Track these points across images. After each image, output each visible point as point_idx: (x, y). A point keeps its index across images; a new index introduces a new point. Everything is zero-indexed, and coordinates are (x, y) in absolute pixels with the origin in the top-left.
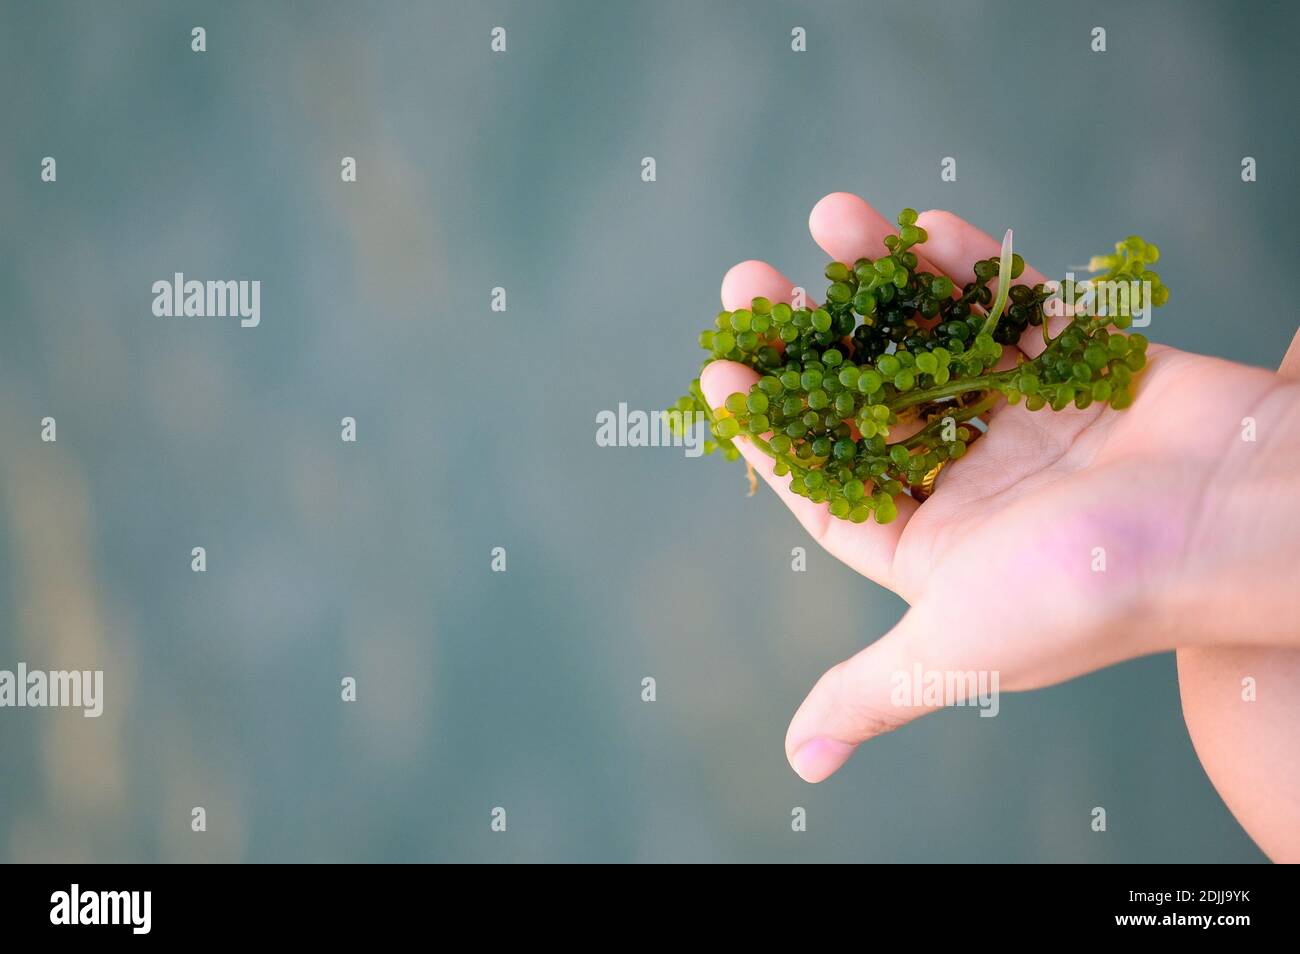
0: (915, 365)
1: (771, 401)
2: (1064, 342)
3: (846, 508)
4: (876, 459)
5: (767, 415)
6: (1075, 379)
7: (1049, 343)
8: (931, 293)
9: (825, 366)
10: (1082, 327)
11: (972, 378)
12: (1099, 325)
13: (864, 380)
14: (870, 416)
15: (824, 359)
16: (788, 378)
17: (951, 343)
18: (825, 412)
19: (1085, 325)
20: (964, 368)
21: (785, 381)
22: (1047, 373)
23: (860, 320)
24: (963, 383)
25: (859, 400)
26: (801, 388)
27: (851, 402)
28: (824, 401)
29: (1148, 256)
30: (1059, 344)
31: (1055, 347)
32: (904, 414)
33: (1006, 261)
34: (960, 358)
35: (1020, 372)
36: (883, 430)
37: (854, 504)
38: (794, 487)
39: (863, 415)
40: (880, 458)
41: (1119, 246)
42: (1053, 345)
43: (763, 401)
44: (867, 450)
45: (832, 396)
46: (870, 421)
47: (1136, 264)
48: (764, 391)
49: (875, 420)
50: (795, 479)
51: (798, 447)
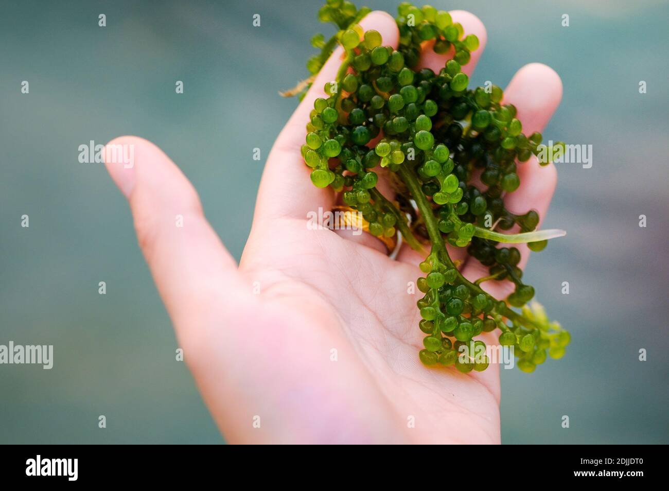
0: (446, 176)
1: (383, 67)
2: (481, 297)
3: (315, 146)
4: (360, 163)
5: (372, 67)
6: (443, 319)
7: (476, 284)
8: (504, 175)
9: (423, 103)
10: (494, 309)
11: (438, 226)
12: (499, 322)
13: (424, 134)
14: (393, 148)
15: (428, 101)
16: (407, 75)
17: (464, 204)
18: (386, 110)
19: (497, 310)
20: (444, 218)
21: (404, 72)
22: (449, 292)
23: (465, 124)
24: (433, 220)
25: (404, 137)
26: (401, 87)
27: (401, 130)
28: (395, 108)
29: (556, 350)
30: (477, 294)
31: (474, 291)
32: (397, 179)
33: (539, 236)
34: (453, 213)
35: (449, 268)
36: (385, 162)
37: (320, 152)
38: (319, 103)
39: (392, 143)
40: (361, 165)
41: (556, 325)
42: (475, 288)
43: (382, 60)
44: (365, 155)
45: (402, 113)
46: (389, 151)
47: (548, 341)
48: (390, 58)
49: (391, 153)
50: (326, 100)
51: (350, 98)
